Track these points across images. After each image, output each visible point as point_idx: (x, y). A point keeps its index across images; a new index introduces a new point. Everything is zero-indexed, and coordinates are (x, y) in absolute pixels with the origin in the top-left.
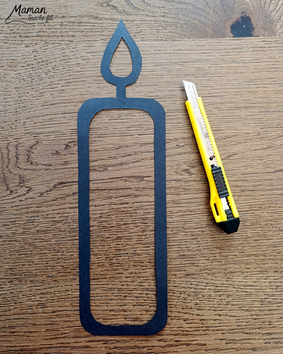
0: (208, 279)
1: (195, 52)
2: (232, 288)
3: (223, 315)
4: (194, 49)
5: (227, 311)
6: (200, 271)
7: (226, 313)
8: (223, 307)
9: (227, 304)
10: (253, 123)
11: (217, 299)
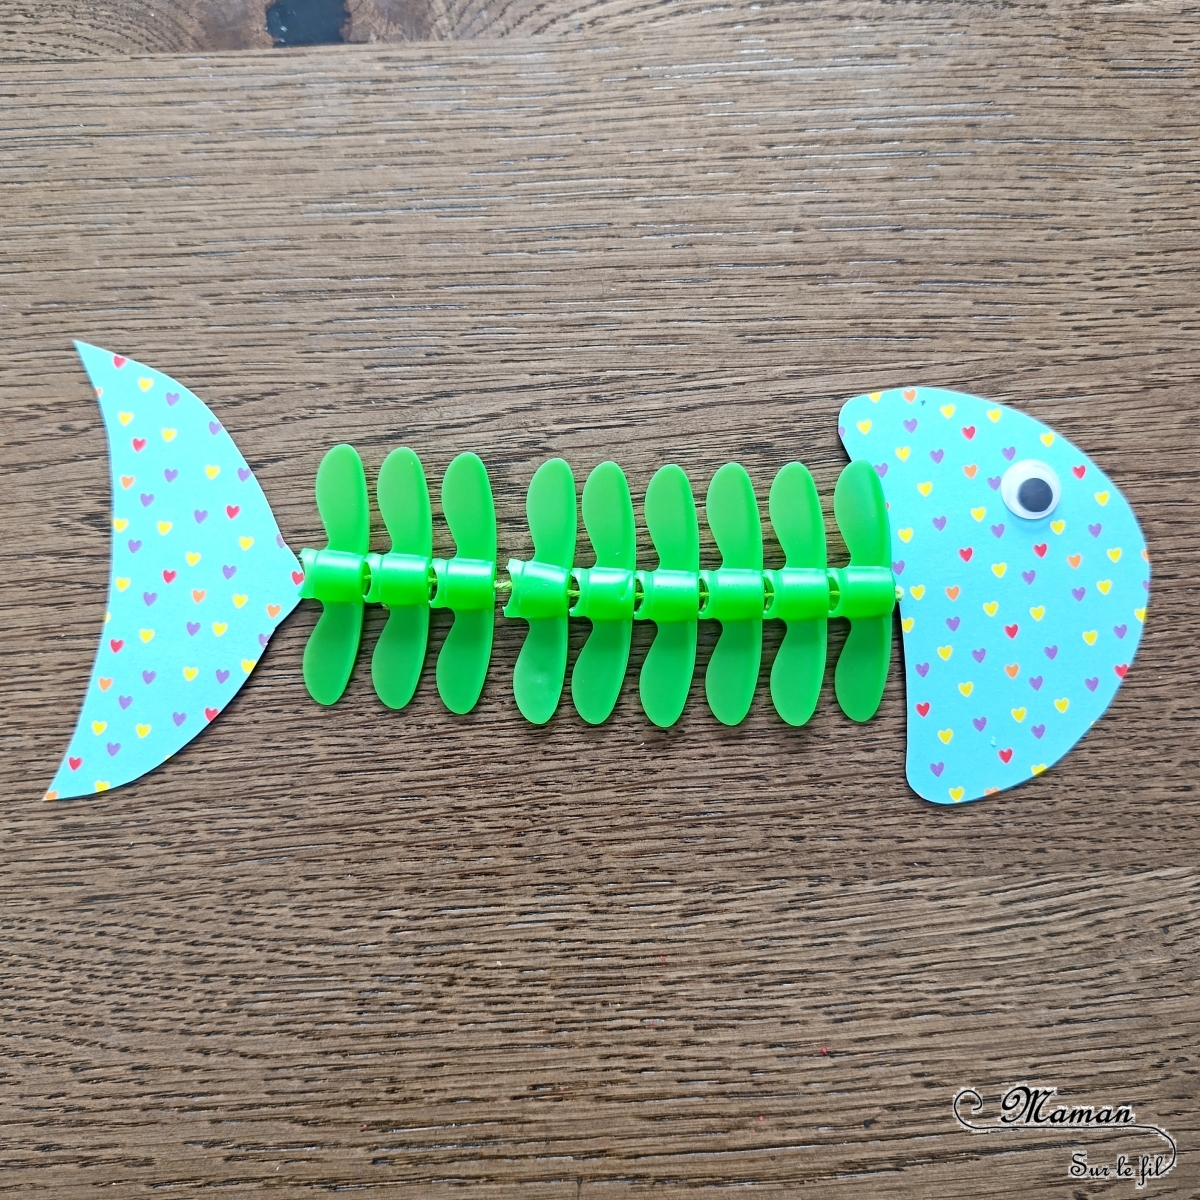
0: (163, 915)
1: (136, 99)
2: (254, 950)
3: (216, 1051)
4: (136, 89)
5: (229, 1037)
6: (137, 885)
7: (228, 1043)
8: (216, 1021)
9: (233, 1011)
10: (338, 350)
11: (197, 991)
